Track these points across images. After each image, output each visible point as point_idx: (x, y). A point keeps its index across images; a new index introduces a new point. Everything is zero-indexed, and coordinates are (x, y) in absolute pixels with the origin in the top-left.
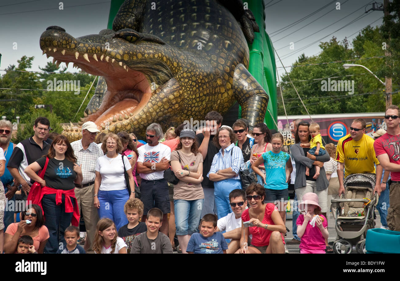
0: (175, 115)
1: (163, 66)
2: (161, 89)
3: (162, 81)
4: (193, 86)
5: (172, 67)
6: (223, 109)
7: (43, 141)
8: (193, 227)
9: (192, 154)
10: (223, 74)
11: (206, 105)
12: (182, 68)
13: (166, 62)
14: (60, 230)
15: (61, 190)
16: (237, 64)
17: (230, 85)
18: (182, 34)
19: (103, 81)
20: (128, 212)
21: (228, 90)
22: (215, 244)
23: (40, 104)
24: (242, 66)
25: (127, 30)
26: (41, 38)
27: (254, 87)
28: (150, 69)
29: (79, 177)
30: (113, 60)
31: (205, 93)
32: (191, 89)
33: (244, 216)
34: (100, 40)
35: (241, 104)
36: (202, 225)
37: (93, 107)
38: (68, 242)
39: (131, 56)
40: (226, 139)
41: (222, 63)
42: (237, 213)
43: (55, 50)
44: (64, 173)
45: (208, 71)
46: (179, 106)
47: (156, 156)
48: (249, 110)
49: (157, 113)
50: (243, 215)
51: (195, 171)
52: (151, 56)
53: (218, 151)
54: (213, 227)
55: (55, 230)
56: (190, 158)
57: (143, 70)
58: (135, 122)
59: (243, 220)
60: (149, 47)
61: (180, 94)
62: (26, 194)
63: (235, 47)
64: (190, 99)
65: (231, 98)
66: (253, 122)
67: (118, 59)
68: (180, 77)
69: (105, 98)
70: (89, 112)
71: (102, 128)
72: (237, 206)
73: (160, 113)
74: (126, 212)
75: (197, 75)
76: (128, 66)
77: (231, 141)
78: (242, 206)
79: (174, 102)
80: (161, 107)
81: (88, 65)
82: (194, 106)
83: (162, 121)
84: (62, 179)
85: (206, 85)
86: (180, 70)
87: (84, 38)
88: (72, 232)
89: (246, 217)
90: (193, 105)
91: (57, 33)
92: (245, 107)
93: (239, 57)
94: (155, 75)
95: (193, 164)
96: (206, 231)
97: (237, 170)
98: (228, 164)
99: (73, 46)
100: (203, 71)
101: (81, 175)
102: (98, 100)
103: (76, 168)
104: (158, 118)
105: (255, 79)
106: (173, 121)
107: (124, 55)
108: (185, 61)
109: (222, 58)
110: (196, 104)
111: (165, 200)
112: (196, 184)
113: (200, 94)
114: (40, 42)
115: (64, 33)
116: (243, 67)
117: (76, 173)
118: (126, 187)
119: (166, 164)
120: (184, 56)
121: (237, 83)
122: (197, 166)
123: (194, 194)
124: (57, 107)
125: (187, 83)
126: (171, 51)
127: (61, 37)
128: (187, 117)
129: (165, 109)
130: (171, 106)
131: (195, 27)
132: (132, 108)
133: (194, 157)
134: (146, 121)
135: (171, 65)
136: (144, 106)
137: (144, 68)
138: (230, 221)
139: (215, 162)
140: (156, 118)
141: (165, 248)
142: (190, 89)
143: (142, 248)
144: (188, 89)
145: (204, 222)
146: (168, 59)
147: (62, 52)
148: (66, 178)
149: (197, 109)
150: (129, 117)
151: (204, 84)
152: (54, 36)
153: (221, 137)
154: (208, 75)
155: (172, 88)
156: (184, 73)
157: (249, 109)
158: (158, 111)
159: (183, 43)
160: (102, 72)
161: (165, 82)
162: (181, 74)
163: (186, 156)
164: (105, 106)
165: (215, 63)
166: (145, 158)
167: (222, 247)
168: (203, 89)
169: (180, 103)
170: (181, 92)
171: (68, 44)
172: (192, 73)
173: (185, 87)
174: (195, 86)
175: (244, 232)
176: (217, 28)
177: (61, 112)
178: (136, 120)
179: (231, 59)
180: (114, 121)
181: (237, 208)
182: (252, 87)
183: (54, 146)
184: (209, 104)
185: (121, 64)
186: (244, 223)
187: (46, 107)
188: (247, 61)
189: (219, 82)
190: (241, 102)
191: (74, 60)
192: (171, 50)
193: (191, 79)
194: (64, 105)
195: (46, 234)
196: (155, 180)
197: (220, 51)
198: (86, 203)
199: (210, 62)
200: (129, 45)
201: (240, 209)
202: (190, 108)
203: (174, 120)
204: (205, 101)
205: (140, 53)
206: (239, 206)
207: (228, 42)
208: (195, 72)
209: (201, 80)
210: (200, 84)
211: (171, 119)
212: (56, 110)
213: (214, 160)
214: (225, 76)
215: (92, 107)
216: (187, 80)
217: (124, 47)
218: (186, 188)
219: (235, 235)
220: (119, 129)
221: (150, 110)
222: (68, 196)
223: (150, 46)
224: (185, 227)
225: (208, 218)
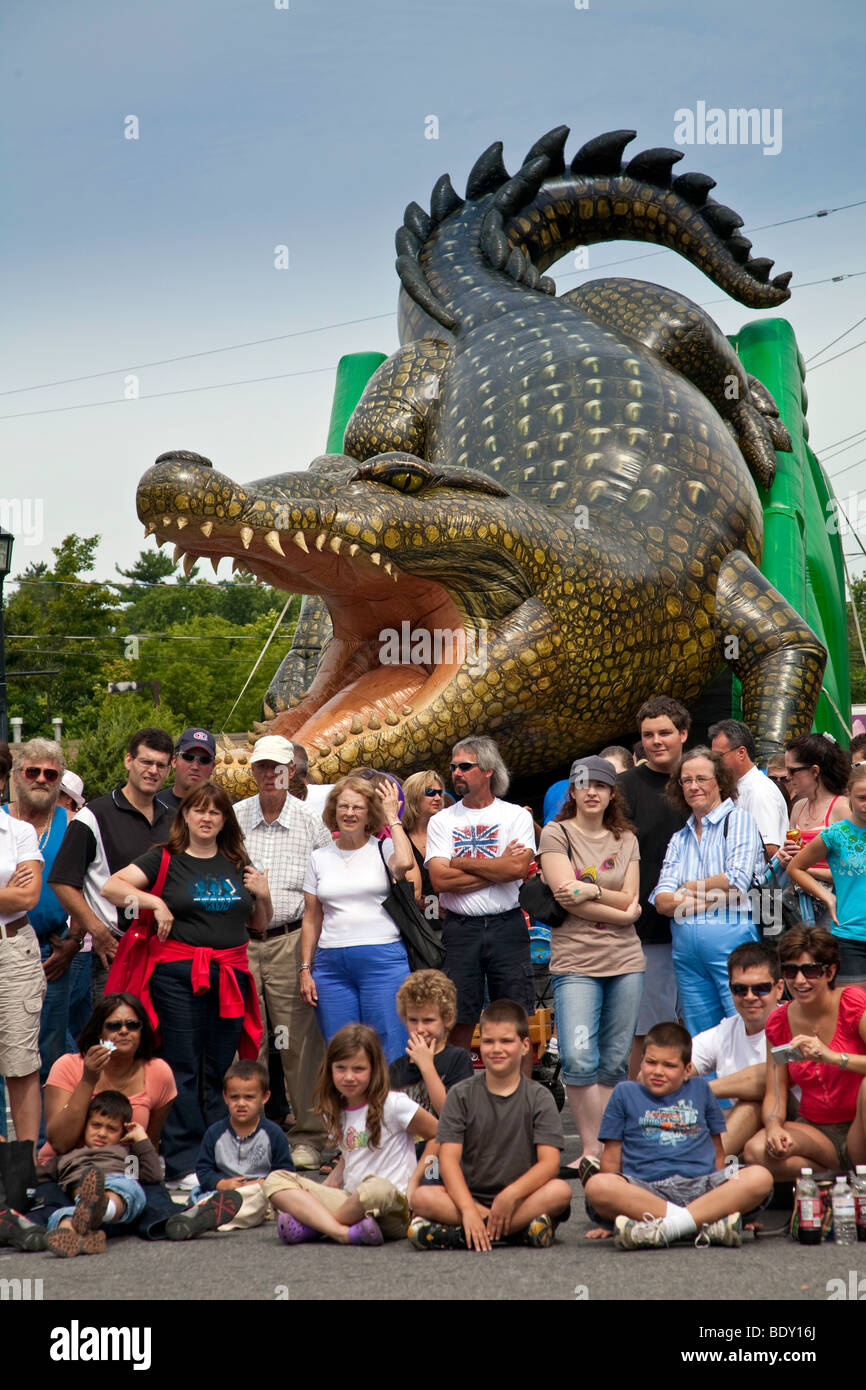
0: (540, 710)
1: (505, 563)
2: (496, 632)
3: (499, 608)
4: (595, 621)
5: (531, 564)
6: (685, 688)
7: (154, 800)
8: (611, 1061)
9: (605, 833)
10: (685, 583)
11: (634, 679)
12: (561, 567)
13: (511, 551)
14: (204, 1071)
15: (207, 949)
16: (728, 551)
17: (705, 615)
18: (559, 463)
19: (317, 608)
20: (409, 1014)
21: (701, 632)
22: (687, 1114)
23: (124, 679)
24: (742, 559)
25: (394, 456)
26: (142, 489)
27: (781, 623)
28: (464, 572)
29: (262, 907)
30: (354, 548)
31: (631, 641)
32: (587, 632)
33: (773, 1028)
34: (314, 489)
35: (742, 673)
36: (648, 1055)
37: (289, 688)
38: (236, 1110)
39: (406, 533)
40: (705, 785)
41: (680, 550)
42: (750, 1017)
43: (181, 523)
44: (217, 896)
45: (638, 572)
46: (553, 683)
47: (490, 836)
48: (766, 692)
49: (486, 705)
50: (771, 1024)
51: (616, 886)
52: (468, 532)
53: (683, 824)
54: (681, 1064)
55: (190, 1071)
56: (601, 846)
57: (442, 576)
58: (420, 735)
59: (773, 1040)
60: (461, 507)
61: (555, 648)
62: (106, 964)
63: (719, 500)
64: (585, 660)
65: (710, 655)
66: (779, 731)
67: (368, 544)
68: (554, 594)
69: (327, 659)
70: (280, 703)
71: (318, 753)
72: (750, 995)
73: (494, 705)
74: (404, 1013)
75: (606, 589)
76: (397, 564)
77: (721, 793)
78: (767, 997)
79: (537, 671)
80: (498, 688)
81: (279, 563)
82: (598, 683)
83: (500, 729)
84: (210, 913)
85: (634, 618)
86: (553, 572)
87: (267, 484)
88: (247, 1079)
89: (779, 1032)
90: (593, 681)
91: (190, 472)
92: (753, 683)
93: (732, 529)
94: (479, 589)
95: (609, 864)
96: (661, 1076)
97: (744, 881)
98: (716, 863)
99: (235, 508)
100: (623, 574)
101: (267, 901)
102: (302, 666)
103: (251, 882)
104: (488, 721)
105: (782, 598)
106: (532, 730)
107: (385, 532)
108: (568, 544)
109: (681, 534)
110: (604, 677)
111: (520, 976)
112: (619, 926)
113: (614, 647)
114: (137, 499)
115: (208, 471)
116: (744, 561)
117: (254, 896)
118: (398, 937)
119: (522, 861)
120: (565, 529)
121: (729, 609)
122: (622, 872)
123: (615, 956)
124: (173, 686)
125: (575, 612)
126: (526, 517)
127: (200, 485)
128: (577, 716)
129: (509, 693)
130: (526, 684)
131: (597, 440)
132: (410, 690)
133: (612, 845)
134: (451, 731)
135: (526, 560)
136: (444, 685)
137: (447, 568)
138: (729, 1042)
139: (674, 858)
140: (481, 720)
141: (542, 1123)
142: (584, 629)
143: (470, 1121)
144: (579, 631)
145: (654, 1047)
146: (518, 541)
147: (203, 528)
148: (223, 913)
149: (606, 691)
150: (402, 717)
151: (628, 614)
152: (179, 482)
153: (689, 779)
154: (639, 588)
155: (530, 629)
156: (567, 584)
157: (767, 690)
158: (487, 698)
159: (559, 489)
160: (319, 584)
161: (509, 610)
162: (557, 585)
163: (588, 839)
164: (326, 685)
165: (659, 551)
166: (456, 845)
167: (709, 1126)
168: (624, 629)
169: (556, 674)
170: (557, 639)
171: (219, 504)
172: (590, 581)
173: (570, 624)
174: (601, 621)
175: (776, 1076)
176: (665, 445)
177: (184, 702)
178: (421, 726)
179: (707, 538)
180: (355, 732)
181: (752, 1002)
182: (773, 621)
183: (184, 813)
184: (642, 675)
185: (376, 558)
186: (775, 1050)
187: (141, 690)
188: (758, 542)
189: (672, 608)
190: (742, 669)
191: (237, 551)
192: (526, 512)
193: (587, 600)
194: (192, 680)
195: (166, 1086)
196: (489, 916)
197: (673, 514)
198: (278, 985)
199: (645, 547)
200: (401, 501)
201: (758, 1004)
202: (584, 690)
203: (535, 726)
204: (630, 666)
205: (434, 524)
206: (755, 994)
207: (699, 485)
208: (600, 579)
209: (619, 602)
210: (615, 616)
211: (526, 722)
212: (168, 695)
213: (669, 852)
214: (690, 589)
215: (285, 688)
216: (574, 604)
217: (385, 508)
218: (588, 939)
219: (748, 1086)
220: (370, 755)
221: (465, 696)
222: (228, 968)
223: (465, 503)
224: (590, 1058)
225: (666, 1034)
